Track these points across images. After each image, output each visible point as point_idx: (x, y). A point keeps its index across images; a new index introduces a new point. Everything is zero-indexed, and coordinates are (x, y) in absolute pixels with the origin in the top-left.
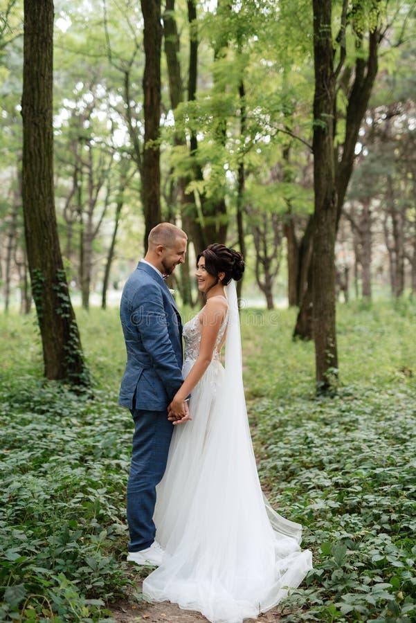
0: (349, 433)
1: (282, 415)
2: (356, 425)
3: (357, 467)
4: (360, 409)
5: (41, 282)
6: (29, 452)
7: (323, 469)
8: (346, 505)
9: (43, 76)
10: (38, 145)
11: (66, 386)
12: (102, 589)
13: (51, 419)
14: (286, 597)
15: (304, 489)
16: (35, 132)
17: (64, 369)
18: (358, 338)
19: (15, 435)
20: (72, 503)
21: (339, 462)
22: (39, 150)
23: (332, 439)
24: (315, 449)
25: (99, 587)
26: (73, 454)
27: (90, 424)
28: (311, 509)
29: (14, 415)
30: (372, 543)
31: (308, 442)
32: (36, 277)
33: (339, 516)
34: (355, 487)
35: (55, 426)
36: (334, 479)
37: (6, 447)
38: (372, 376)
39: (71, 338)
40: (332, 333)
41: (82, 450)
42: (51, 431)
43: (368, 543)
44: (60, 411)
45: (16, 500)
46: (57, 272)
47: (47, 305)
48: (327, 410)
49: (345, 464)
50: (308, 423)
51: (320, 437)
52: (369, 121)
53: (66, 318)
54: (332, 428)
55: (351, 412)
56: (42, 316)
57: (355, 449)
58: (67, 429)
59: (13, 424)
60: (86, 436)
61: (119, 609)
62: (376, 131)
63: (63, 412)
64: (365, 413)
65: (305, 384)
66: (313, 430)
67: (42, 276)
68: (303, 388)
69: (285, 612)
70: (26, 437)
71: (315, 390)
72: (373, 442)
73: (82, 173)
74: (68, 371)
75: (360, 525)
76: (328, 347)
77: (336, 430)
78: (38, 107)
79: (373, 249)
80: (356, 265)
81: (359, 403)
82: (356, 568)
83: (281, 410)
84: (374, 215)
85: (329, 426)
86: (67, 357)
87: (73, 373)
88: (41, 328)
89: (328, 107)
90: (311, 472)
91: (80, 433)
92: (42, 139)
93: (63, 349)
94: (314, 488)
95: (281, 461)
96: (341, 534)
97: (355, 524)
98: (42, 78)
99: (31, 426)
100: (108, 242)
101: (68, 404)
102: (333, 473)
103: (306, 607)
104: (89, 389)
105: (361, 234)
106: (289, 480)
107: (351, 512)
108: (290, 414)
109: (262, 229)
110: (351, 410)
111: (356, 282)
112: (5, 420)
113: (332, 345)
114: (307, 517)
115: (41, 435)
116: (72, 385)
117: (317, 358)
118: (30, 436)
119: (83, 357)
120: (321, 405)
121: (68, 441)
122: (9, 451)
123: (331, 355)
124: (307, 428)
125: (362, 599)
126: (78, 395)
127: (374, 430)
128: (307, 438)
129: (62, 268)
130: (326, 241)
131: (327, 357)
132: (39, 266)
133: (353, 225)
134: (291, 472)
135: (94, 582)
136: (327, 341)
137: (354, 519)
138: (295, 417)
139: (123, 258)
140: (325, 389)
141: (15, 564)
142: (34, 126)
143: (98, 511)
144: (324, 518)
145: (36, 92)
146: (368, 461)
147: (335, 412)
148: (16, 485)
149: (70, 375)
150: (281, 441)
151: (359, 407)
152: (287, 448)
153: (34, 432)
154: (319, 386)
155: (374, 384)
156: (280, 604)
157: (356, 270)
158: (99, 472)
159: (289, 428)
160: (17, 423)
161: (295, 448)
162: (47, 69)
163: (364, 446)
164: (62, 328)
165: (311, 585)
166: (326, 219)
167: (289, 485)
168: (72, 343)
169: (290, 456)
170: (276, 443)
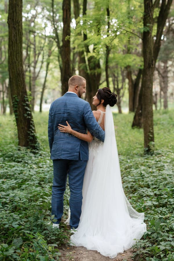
0: (160, 172)
1: (129, 163)
2: (163, 168)
3: (165, 187)
4: (165, 161)
5: (17, 101)
6: (15, 180)
7: (149, 188)
8: (160, 203)
9: (18, 5)
10: (16, 37)
11: (28, 150)
12: (54, 240)
13: (24, 165)
14: (135, 244)
15: (141, 196)
16: (14, 32)
17: (28, 142)
18: (162, 127)
19: (8, 172)
20: (38, 203)
21: (156, 184)
22: (16, 40)
23: (153, 174)
24: (145, 179)
25: (53, 239)
26: (35, 181)
27: (41, 167)
28: (145, 205)
29: (6, 163)
30: (172, 220)
31: (142, 175)
32: (15, 99)
33: (158, 208)
34: (164, 195)
35: (25, 168)
36: (155, 192)
37: (4, 178)
38: (169, 145)
39: (31, 128)
40: (152, 125)
41: (39, 179)
42: (24, 171)
43: (171, 220)
44: (27, 162)
45: (12, 202)
46: (24, 97)
47: (20, 112)
48: (150, 161)
49: (159, 186)
50: (141, 167)
51: (147, 173)
52: (167, 24)
53: (29, 118)
54: (153, 169)
55: (161, 162)
56: (17, 117)
57: (163, 179)
58: (31, 170)
59: (6, 167)
60: (39, 173)
61: (62, 249)
62: (171, 29)
63: (29, 162)
64: (167, 162)
65: (139, 149)
66: (144, 170)
67: (17, 99)
68: (138, 151)
69: (135, 250)
70: (12, 173)
71: (143, 152)
72: (172, 175)
73: (30, 48)
74: (30, 143)
75: (167, 212)
76: (150, 132)
77: (155, 170)
78: (15, 20)
79: (169, 85)
80: (160, 92)
81: (164, 158)
82: (165, 231)
83: (129, 161)
84: (169, 68)
85: (151, 168)
86: (29, 137)
87: (32, 144)
88: (17, 123)
89: (150, 21)
90: (144, 189)
91: (37, 172)
92: (18, 35)
93: (27, 133)
94: (145, 196)
95: (130, 184)
96: (159, 216)
97: (165, 212)
98: (17, 6)
99: (15, 168)
100: (42, 81)
101: (30, 158)
102: (154, 189)
103: (144, 248)
104: (39, 151)
105: (163, 77)
106: (133, 193)
107: (163, 206)
108: (133, 163)
109: (116, 75)
110: (161, 161)
111: (160, 100)
112: (2, 166)
113: (151, 131)
114: (143, 209)
115: (20, 172)
116: (32, 149)
117: (145, 137)
118: (15, 173)
119: (37, 136)
120: (146, 159)
121: (32, 175)
122: (6, 180)
123: (151, 136)
124: (141, 169)
125: (169, 244)
126: (34, 154)
127: (172, 170)
128: (142, 174)
129: (27, 95)
130: (149, 83)
131: (149, 136)
132: (16, 94)
133: (159, 73)
134: (134, 189)
135: (51, 237)
136: (149, 129)
137: (164, 209)
138: (135, 164)
139: (50, 89)
140: (148, 151)
141: (17, 229)
142: (14, 29)
143: (49, 207)
144: (151, 209)
145: (15, 13)
146: (170, 184)
147: (153, 162)
148: (12, 195)
149: (31, 145)
150: (130, 175)
151: (165, 159)
152: (132, 178)
153: (16, 171)
154: (146, 150)
155: (171, 149)
156: (133, 247)
157: (161, 94)
158: (48, 189)
159: (132, 169)
160: (8, 167)
161: (136, 178)
162: (20, 2)
163: (167, 177)
164: (27, 123)
165: (145, 239)
166: (149, 73)
167: (134, 195)
168: (31, 130)
169: (134, 182)
170: (127, 176)
